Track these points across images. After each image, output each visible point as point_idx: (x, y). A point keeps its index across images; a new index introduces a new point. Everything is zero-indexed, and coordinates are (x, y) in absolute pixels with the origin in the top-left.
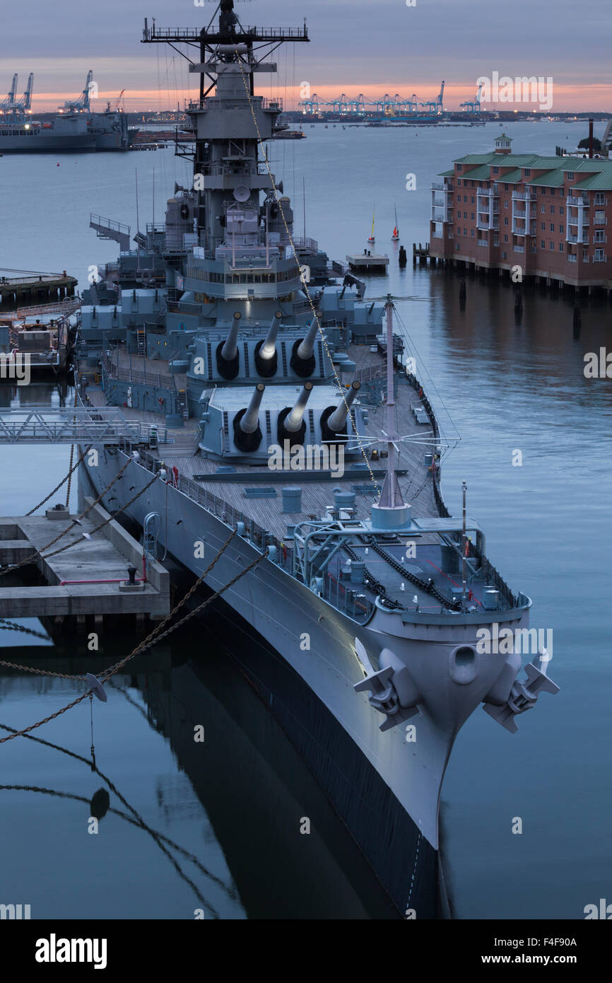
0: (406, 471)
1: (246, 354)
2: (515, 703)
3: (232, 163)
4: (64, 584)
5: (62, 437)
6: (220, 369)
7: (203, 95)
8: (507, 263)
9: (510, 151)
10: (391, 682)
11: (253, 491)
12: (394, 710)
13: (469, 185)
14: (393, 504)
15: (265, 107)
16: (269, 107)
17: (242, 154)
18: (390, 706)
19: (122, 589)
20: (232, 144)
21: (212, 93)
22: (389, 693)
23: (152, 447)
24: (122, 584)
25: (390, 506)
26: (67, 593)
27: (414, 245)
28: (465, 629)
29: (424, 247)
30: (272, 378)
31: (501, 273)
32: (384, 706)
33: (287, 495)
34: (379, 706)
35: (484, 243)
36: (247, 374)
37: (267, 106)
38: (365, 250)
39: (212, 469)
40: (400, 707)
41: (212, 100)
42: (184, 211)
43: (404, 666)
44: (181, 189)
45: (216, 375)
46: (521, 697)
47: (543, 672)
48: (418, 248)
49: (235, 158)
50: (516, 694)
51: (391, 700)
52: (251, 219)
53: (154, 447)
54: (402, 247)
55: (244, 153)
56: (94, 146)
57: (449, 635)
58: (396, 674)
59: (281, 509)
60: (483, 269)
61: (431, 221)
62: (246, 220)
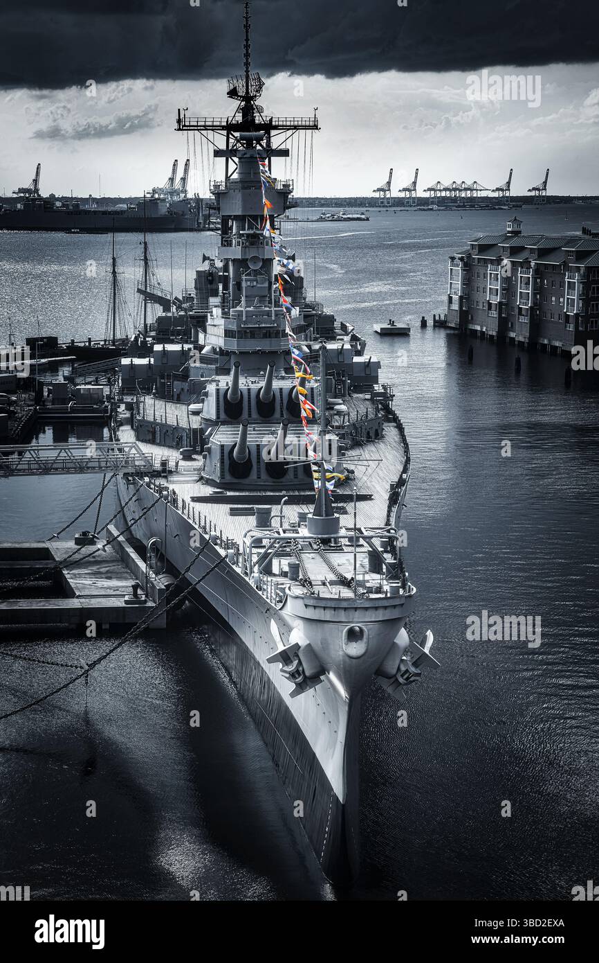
0: (371, 496)
1: (249, 398)
2: (402, 676)
3: (248, 235)
4: (79, 597)
5: (88, 468)
6: (226, 411)
7: (227, 178)
8: (513, 331)
9: (520, 232)
10: (298, 656)
11: (237, 509)
12: (300, 679)
13: (482, 263)
14: (324, 515)
15: (279, 188)
16: (282, 188)
17: (257, 228)
18: (297, 676)
19: (126, 602)
20: (249, 220)
21: (235, 176)
22: (295, 666)
23: (162, 475)
24: (127, 598)
25: (322, 516)
26: (79, 604)
27: (434, 316)
28: (356, 611)
29: (443, 318)
30: (271, 419)
31: (508, 340)
32: (293, 676)
33: (260, 512)
34: (288, 675)
35: (494, 314)
36: (250, 415)
37: (279, 187)
38: (390, 320)
39: (208, 491)
40: (305, 677)
41: (235, 182)
42: (210, 278)
43: (308, 642)
44: (208, 258)
45: (223, 416)
46: (407, 671)
47: (426, 651)
48: (437, 318)
49: (251, 232)
50: (403, 668)
51: (297, 671)
52: (263, 284)
53: (165, 474)
54: (423, 318)
55: (259, 227)
56: (173, 227)
57: (342, 616)
58: (301, 649)
59: (255, 524)
60: (492, 336)
61: (449, 295)
62: (259, 285)
